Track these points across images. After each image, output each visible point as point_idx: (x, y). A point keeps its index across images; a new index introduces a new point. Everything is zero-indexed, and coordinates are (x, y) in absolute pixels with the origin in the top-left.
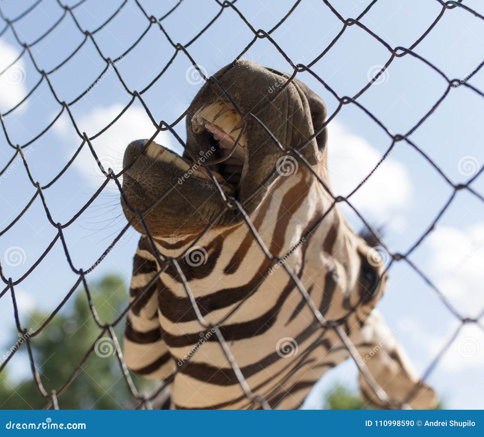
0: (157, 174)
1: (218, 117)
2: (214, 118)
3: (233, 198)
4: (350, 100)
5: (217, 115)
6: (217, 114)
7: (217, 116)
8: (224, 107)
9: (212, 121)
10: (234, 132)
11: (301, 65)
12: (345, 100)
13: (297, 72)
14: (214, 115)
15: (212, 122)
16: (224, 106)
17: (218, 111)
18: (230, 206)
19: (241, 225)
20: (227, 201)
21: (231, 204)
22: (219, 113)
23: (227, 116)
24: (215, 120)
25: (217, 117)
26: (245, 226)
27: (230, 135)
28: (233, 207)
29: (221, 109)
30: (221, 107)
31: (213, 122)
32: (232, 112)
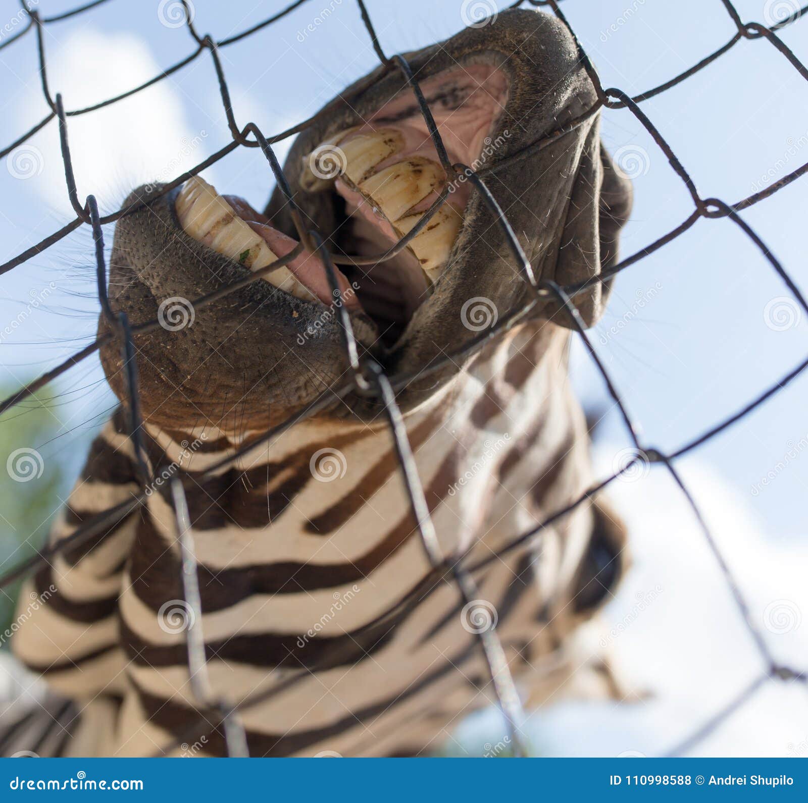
0: (200, 288)
1: (376, 172)
2: (365, 174)
3: (376, 368)
4: (724, 210)
5: (372, 168)
6: (373, 164)
7: (372, 171)
8: (392, 150)
9: (358, 179)
10: (406, 219)
11: (616, 92)
12: (711, 209)
13: (603, 106)
14: (366, 167)
15: (356, 183)
16: (394, 148)
17: (376, 159)
18: (363, 384)
19: (377, 431)
20: (359, 370)
21: (366, 379)
22: (378, 164)
23: (398, 176)
24: (366, 178)
25: (372, 173)
26: (385, 436)
27: (396, 225)
28: (370, 389)
29: (385, 154)
30: (387, 149)
31: (360, 183)
32: (411, 168)
